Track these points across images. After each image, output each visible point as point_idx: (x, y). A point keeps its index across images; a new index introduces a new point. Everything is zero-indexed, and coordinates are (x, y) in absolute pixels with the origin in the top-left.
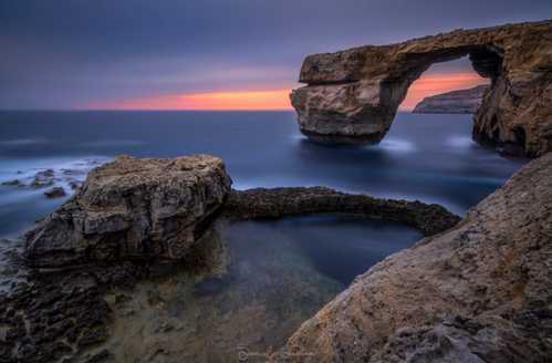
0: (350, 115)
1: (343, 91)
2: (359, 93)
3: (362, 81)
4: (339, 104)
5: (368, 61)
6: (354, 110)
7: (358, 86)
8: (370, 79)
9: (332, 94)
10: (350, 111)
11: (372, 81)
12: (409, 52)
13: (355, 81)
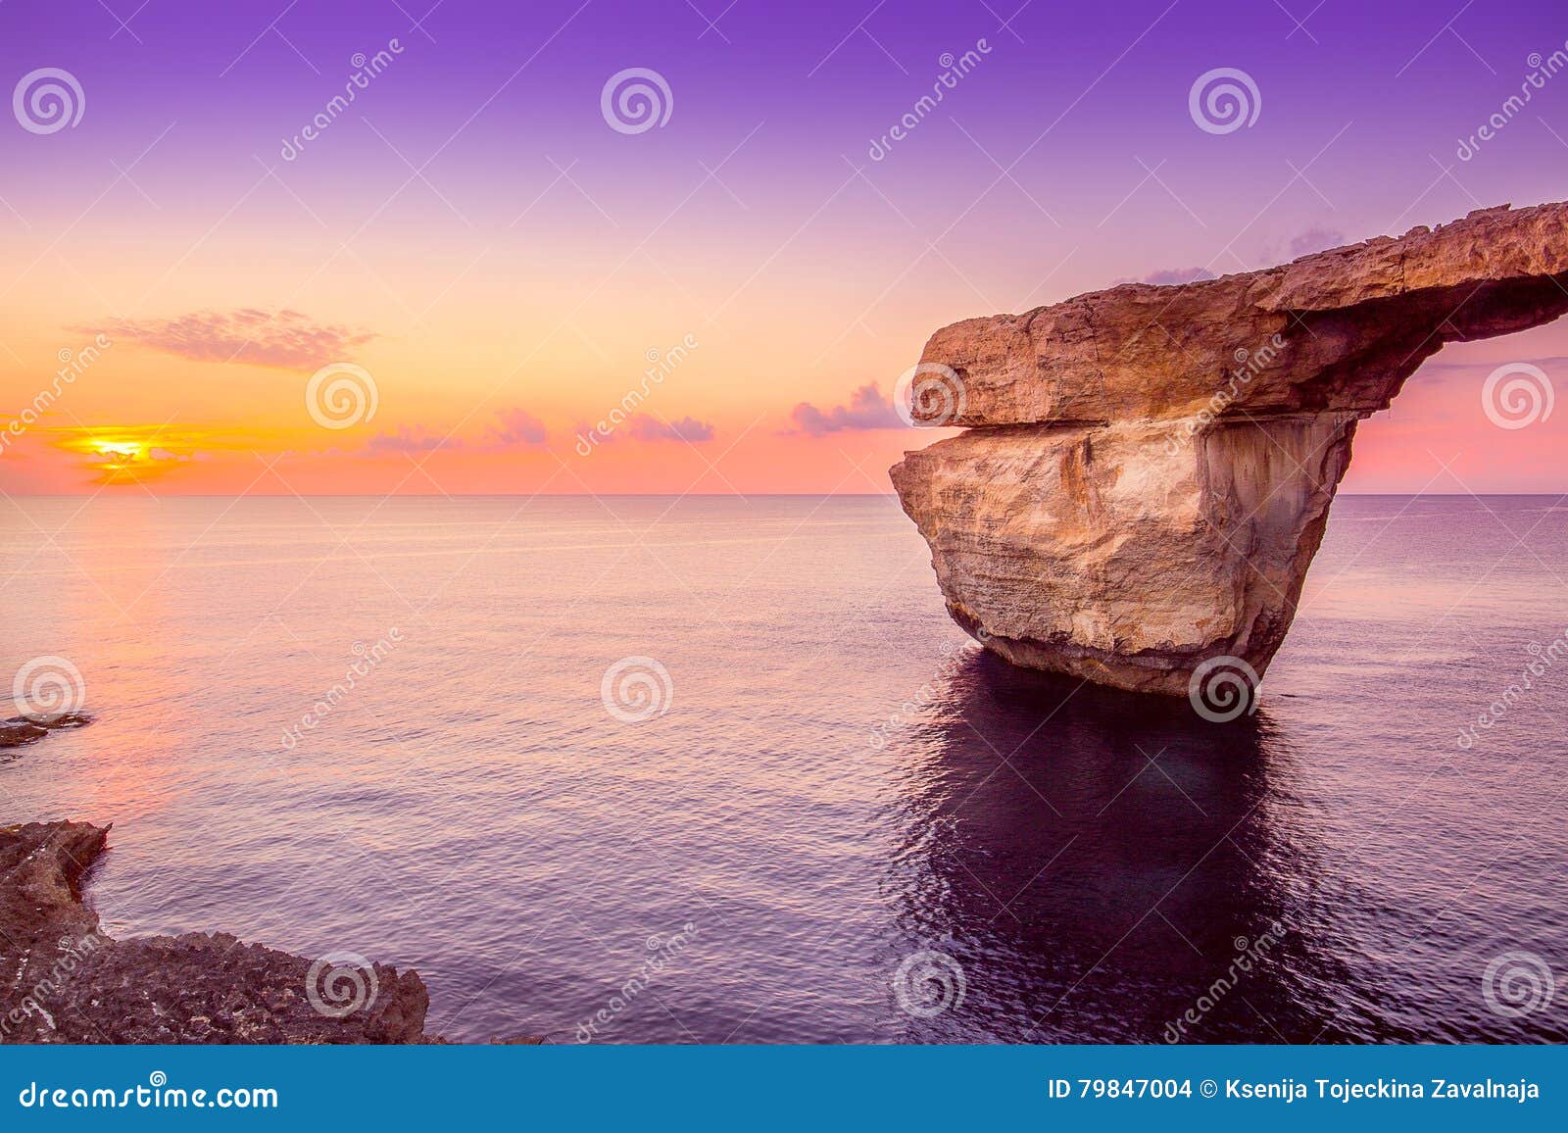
0: (1082, 563)
1: (1053, 464)
2: (1111, 475)
3: (1119, 426)
4: (1038, 519)
6: (1098, 543)
7: (1106, 443)
8: (1153, 413)
9: (1012, 478)
10: (1083, 548)
11: (1161, 424)
12: (1284, 307)
13: (1093, 423)
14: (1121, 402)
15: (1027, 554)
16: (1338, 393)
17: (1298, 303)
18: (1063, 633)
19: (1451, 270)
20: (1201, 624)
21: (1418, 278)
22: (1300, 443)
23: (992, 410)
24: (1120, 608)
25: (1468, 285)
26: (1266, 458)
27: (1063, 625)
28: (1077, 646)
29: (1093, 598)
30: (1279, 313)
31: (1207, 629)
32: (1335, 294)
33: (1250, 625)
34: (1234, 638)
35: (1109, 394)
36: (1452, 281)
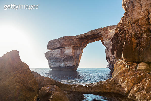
1: (60, 51)
2: (65, 51)
3: (66, 47)
4: (59, 55)
5: (67, 41)
6: (64, 57)
7: (65, 49)
8: (68, 46)
9: (56, 52)
10: (62, 58)
11: (69, 47)
14: (66, 45)
15: (58, 59)
16: (82, 45)
17: (80, 37)
18: (60, 66)
19: (90, 34)
22: (80, 49)
23: (55, 47)
24: (65, 63)
26: (77, 51)
28: (62, 67)
29: (63, 62)
30: (78, 38)
31: (73, 64)
32: (82, 36)
34: (75, 65)
35: (65, 45)
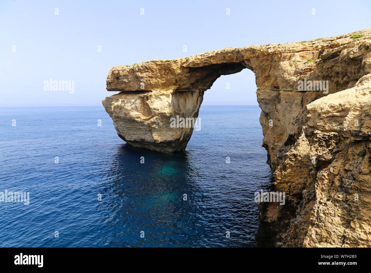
0: (146, 123)
3: (154, 92)
6: (150, 118)
7: (151, 96)
9: (130, 104)
10: (146, 120)
12: (188, 66)
13: (148, 91)
14: (154, 86)
15: (134, 121)
16: (200, 85)
17: (191, 66)
18: (143, 139)
19: (219, 60)
20: (173, 136)
21: (213, 62)
22: (193, 96)
23: (125, 88)
24: (155, 133)
25: (223, 63)
26: (186, 99)
27: (143, 137)
28: (146, 142)
29: (149, 131)
30: (187, 68)
31: (174, 137)
32: (198, 64)
33: (183, 136)
34: (180, 138)
35: (152, 85)
36: (219, 63)
